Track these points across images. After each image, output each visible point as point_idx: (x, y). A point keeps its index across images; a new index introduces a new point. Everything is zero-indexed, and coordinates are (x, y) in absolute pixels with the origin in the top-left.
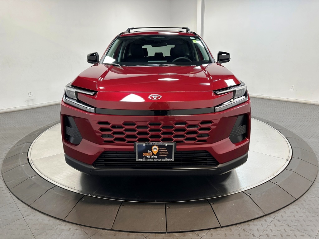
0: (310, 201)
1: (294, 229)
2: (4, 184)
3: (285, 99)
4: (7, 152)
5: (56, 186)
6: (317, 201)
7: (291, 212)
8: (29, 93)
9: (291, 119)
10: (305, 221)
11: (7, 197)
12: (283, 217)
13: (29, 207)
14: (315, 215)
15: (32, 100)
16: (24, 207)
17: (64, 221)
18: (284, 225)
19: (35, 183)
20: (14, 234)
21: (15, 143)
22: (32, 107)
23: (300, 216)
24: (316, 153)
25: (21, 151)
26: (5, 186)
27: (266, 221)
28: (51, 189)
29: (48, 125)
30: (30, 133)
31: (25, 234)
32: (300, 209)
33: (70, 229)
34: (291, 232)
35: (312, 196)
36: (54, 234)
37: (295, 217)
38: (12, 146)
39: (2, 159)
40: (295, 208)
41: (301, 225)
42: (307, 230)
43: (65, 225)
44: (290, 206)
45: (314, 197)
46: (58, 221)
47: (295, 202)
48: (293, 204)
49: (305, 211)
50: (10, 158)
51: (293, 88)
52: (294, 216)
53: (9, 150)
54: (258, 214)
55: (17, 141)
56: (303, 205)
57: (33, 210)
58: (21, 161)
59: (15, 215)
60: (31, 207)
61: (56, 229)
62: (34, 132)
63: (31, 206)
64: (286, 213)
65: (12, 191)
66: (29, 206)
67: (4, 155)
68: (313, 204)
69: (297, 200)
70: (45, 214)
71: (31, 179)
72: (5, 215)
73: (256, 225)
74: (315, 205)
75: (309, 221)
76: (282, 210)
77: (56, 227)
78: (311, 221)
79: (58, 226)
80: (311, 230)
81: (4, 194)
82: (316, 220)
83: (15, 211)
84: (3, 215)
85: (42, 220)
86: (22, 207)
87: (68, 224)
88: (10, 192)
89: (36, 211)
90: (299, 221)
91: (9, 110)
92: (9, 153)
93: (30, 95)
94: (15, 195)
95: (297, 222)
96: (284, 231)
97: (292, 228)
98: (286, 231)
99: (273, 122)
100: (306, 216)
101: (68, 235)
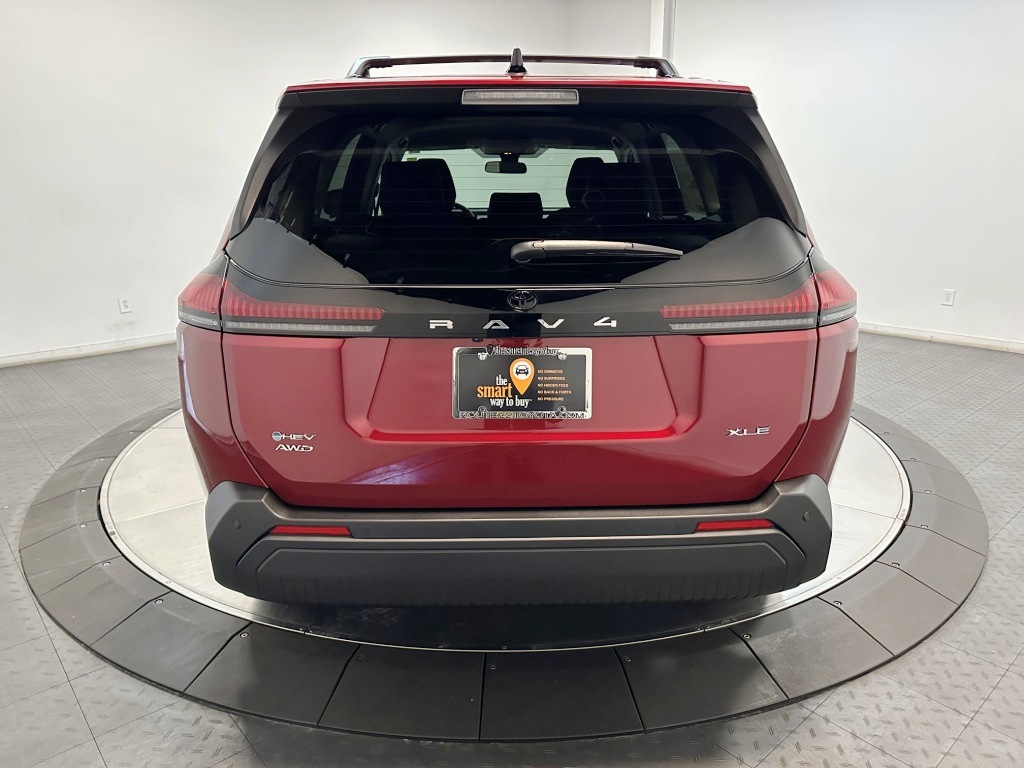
0: (936, 663)
1: (869, 748)
2: (22, 581)
3: (927, 336)
4: (40, 484)
5: (172, 590)
6: (959, 665)
7: (869, 695)
8: (121, 301)
9: (934, 399)
10: (908, 725)
11: (29, 619)
12: (841, 709)
13: (89, 652)
14: (943, 708)
15: (131, 324)
16: (75, 652)
17: (182, 694)
18: (841, 732)
19: (111, 582)
20: (37, 728)
21: (68, 456)
22: (129, 345)
23: (895, 709)
24: (987, 514)
25: (82, 483)
26: (27, 587)
27: (786, 717)
28: (156, 599)
29: (172, 403)
30: (114, 427)
31: (68, 730)
32: (903, 685)
33: (197, 721)
34: (858, 755)
35: (949, 649)
36: (151, 734)
37: (880, 711)
38: (57, 467)
39: (24, 506)
40: (887, 684)
41: (893, 735)
42: (907, 752)
43: (187, 708)
44: (871, 676)
45: (953, 650)
46: (166, 697)
47: (889, 665)
48: (880, 671)
49: (914, 693)
50: (49, 503)
51: (952, 297)
52: (877, 706)
53: (47, 478)
54: (766, 696)
55: (74, 453)
56: (913, 675)
57: (98, 660)
58: (76, 515)
59: (45, 674)
60: (92, 650)
61: (160, 719)
62: (128, 424)
63: (92, 647)
64: (853, 697)
65: (43, 602)
66: (88, 647)
67: (31, 494)
68: (946, 672)
69: (895, 658)
70: (132, 673)
71: (100, 569)
72: (17, 673)
73: (752, 730)
74: (949, 676)
75: (923, 724)
76: (841, 689)
77: (160, 713)
78: (926, 724)
79: (166, 710)
80: (924, 751)
81: (20, 609)
82: (945, 722)
83: (47, 662)
84: (11, 673)
85: (123, 690)
86: (69, 651)
87: (195, 705)
88: (38, 606)
89: (107, 664)
90: (889, 722)
91: (59, 355)
92: (45, 488)
93: (123, 310)
94: (52, 614)
95: (884, 725)
96: (836, 751)
97: (864, 744)
98: (842, 752)
99: (871, 408)
100: (916, 708)
101: (191, 736)
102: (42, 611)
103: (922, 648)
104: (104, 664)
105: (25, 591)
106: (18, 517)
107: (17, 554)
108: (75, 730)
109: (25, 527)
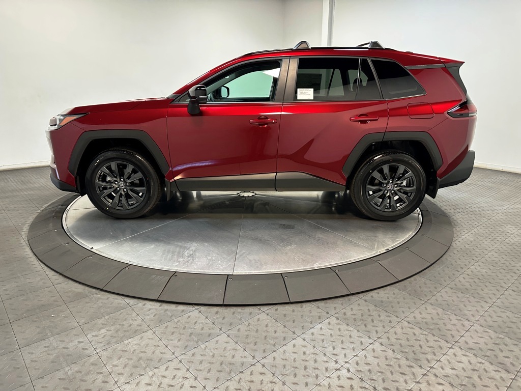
2: (30, 251)
4: (34, 216)
5: (96, 253)
7: (385, 293)
11: (35, 265)
13: (61, 276)
19: (69, 250)
20: (42, 301)
21: (46, 205)
25: (53, 215)
28: (89, 256)
31: (54, 301)
33: (108, 298)
38: (41, 210)
39: (28, 224)
40: (393, 290)
44: (388, 287)
46: (94, 290)
48: (393, 286)
50: (39, 223)
53: (37, 214)
55: (49, 204)
56: (406, 287)
57: (65, 279)
59: (43, 283)
61: (92, 298)
65: (40, 259)
67: (30, 220)
70: (80, 283)
71: (64, 246)
72: (31, 283)
77: (92, 296)
79: (95, 295)
81: (30, 261)
83: (44, 279)
84: (29, 282)
86: (53, 275)
92: (37, 217)
94: (45, 263)
102: (40, 262)
103: (412, 279)
104: (68, 280)
105: (31, 254)
106: (26, 229)
107: (27, 242)
108: (57, 301)
109: (29, 232)
